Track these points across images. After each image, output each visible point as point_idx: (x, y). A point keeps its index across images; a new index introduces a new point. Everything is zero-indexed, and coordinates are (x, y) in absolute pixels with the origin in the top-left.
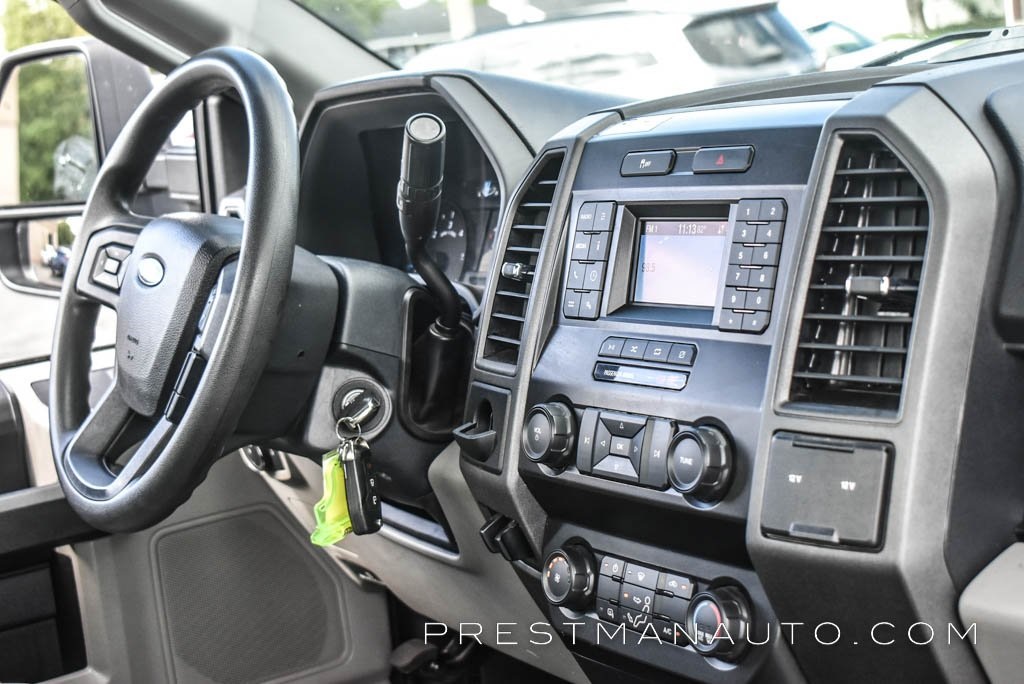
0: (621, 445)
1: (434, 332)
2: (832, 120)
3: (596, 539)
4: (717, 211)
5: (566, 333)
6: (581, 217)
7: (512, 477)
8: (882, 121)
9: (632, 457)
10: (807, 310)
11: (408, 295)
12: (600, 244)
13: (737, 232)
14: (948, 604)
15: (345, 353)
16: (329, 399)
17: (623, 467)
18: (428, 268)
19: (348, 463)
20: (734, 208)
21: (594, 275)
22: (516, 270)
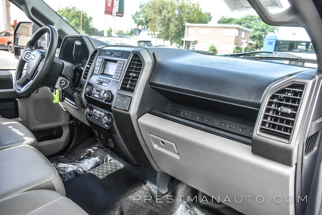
0: (98, 93)
1: (77, 74)
2: (132, 51)
3: (93, 106)
4: (116, 61)
5: (94, 76)
6: (98, 60)
7: (83, 96)
8: (139, 52)
9: (99, 95)
10: (124, 77)
11: (74, 68)
12: (100, 64)
13: (118, 65)
14: (136, 120)
15: (62, 75)
16: (59, 81)
17: (97, 96)
18: (77, 64)
19: (60, 91)
20: (118, 61)
21: (99, 68)
22: (88, 66)
